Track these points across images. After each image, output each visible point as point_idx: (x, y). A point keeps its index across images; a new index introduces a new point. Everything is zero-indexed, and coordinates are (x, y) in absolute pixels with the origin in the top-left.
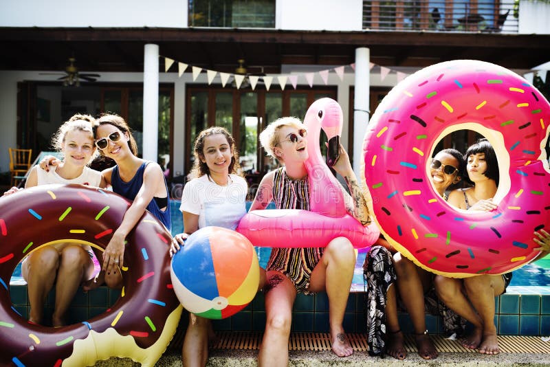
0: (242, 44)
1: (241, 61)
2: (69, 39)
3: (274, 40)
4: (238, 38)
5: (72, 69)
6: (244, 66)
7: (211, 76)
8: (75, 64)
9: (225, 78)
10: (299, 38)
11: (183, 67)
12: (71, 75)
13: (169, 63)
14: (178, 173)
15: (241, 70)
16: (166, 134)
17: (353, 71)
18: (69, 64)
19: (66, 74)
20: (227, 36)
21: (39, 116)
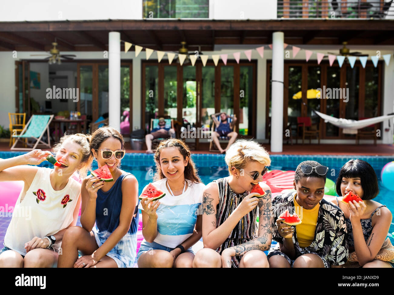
0: (184, 31)
1: (183, 43)
2: (51, 30)
3: (209, 27)
4: (181, 27)
5: (55, 51)
6: (186, 47)
7: (160, 55)
8: (57, 47)
9: (171, 56)
10: (228, 25)
11: (138, 49)
12: (55, 56)
13: (128, 45)
14: (136, 128)
15: (183, 50)
16: (127, 95)
17: (271, 49)
18: (52, 47)
19: (51, 55)
20: (172, 25)
21: (32, 85)
